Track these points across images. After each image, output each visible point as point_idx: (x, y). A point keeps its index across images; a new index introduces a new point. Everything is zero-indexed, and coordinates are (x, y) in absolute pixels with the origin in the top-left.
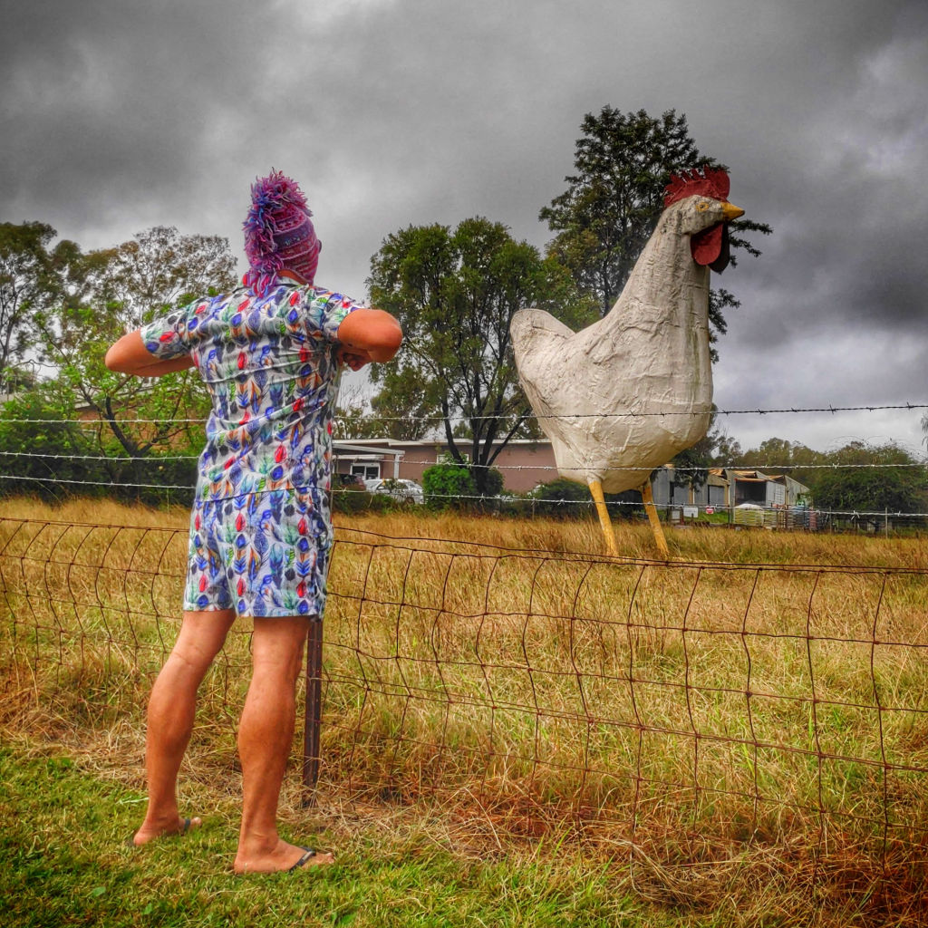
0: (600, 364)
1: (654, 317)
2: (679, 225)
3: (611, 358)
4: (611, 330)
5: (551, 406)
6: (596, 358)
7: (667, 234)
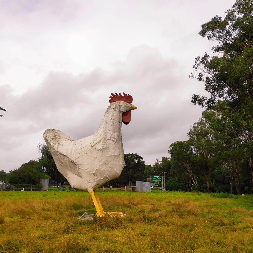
0: (98, 150)
1: (116, 137)
2: (120, 109)
3: (103, 149)
4: (101, 139)
5: (76, 164)
6: (97, 148)
7: (116, 111)
